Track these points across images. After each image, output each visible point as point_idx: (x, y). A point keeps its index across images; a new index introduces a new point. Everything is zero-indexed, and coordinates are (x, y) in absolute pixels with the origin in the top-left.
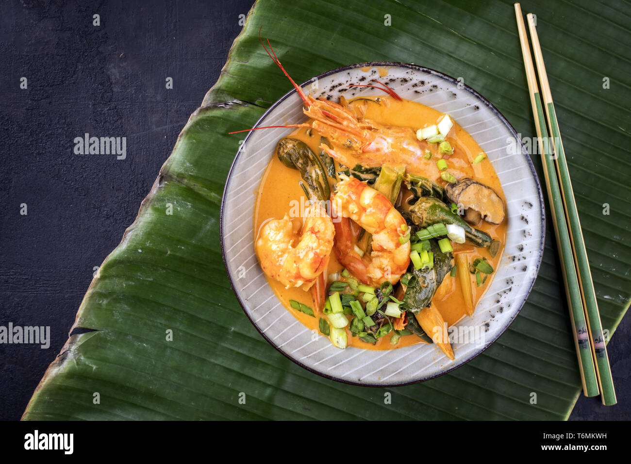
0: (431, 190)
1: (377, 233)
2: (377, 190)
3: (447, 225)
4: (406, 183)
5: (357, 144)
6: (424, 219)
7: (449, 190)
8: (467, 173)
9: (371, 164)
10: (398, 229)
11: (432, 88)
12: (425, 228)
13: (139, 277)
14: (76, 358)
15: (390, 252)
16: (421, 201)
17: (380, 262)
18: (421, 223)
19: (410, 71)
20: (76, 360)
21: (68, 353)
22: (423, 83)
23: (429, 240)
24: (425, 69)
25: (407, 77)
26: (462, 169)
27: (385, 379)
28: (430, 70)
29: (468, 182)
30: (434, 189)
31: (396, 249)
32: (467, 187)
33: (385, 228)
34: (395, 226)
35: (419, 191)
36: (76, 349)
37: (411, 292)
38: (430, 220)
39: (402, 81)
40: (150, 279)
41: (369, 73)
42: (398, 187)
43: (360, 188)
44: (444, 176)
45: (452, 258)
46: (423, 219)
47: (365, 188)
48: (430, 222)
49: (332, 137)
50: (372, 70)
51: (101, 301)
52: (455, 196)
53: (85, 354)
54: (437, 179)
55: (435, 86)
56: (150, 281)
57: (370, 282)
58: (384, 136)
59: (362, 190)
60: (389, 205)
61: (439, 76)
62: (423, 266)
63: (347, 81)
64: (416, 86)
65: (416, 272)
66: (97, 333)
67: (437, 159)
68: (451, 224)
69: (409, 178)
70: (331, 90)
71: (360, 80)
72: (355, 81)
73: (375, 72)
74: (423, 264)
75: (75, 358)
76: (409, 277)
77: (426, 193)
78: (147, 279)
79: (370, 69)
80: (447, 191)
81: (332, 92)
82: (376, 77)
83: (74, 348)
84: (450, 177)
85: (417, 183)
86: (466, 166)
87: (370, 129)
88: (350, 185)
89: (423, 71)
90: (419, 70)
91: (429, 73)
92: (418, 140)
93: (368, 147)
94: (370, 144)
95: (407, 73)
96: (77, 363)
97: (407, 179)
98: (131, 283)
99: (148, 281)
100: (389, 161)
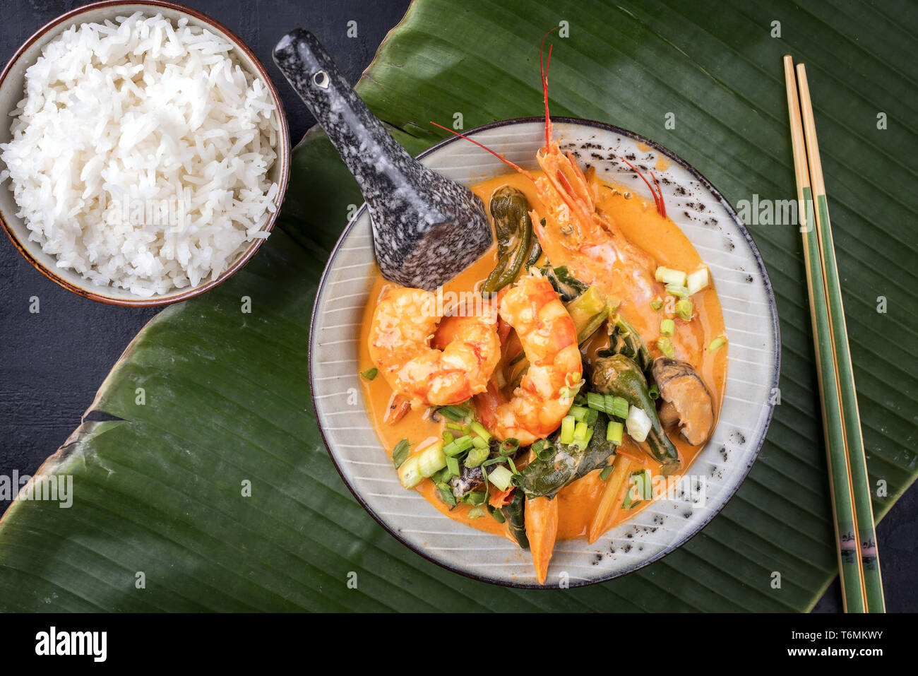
0: (636, 352)
1: (538, 364)
2: (568, 311)
3: (633, 406)
4: (609, 325)
5: (578, 238)
6: (610, 383)
7: (658, 364)
8: (691, 358)
9: (580, 272)
10: (568, 374)
11: (709, 221)
12: (603, 394)
13: (195, 353)
14: (88, 454)
15: (541, 399)
16: (617, 357)
17: (521, 405)
18: (602, 386)
19: (696, 182)
20: (86, 458)
21: (75, 446)
22: (702, 207)
23: (600, 412)
24: (716, 192)
25: (688, 188)
26: (688, 349)
27: (431, 548)
28: (721, 197)
29: (688, 369)
30: (640, 352)
31: (551, 399)
32: (684, 375)
33: (552, 363)
34: (566, 369)
35: (621, 344)
36: (87, 442)
37: (538, 467)
38: (616, 387)
39: (678, 189)
40: (211, 358)
41: (645, 155)
42: (597, 323)
43: (550, 296)
44: (662, 343)
45: (614, 453)
46: (607, 381)
47: (555, 300)
48: (614, 390)
49: (552, 209)
50: (650, 153)
51: (136, 379)
52: (663, 377)
53: (100, 451)
54: (651, 342)
55: (715, 221)
56: (211, 361)
57: (492, 427)
58: (616, 247)
59: (550, 301)
60: (574, 338)
61: (728, 212)
62: (572, 442)
63: (611, 148)
64: (692, 206)
65: (559, 444)
66: (122, 423)
67: (666, 317)
68: (639, 407)
69: (618, 320)
70: (583, 147)
71: (627, 157)
72: (620, 153)
73: (653, 158)
74: (574, 439)
75: (85, 454)
76: (546, 446)
77: (627, 352)
78: (206, 357)
79: (649, 150)
80: (656, 365)
81: (584, 150)
82: (649, 164)
83: (85, 439)
84: (668, 349)
85: (623, 332)
86: (696, 348)
87: (605, 228)
88: (538, 285)
89: (713, 193)
90: (708, 188)
91: (719, 200)
92: (654, 278)
93: (590, 249)
94: (595, 245)
95: (691, 183)
96: (87, 462)
97: (614, 320)
98: (183, 358)
99: (207, 360)
100: (605, 282)
